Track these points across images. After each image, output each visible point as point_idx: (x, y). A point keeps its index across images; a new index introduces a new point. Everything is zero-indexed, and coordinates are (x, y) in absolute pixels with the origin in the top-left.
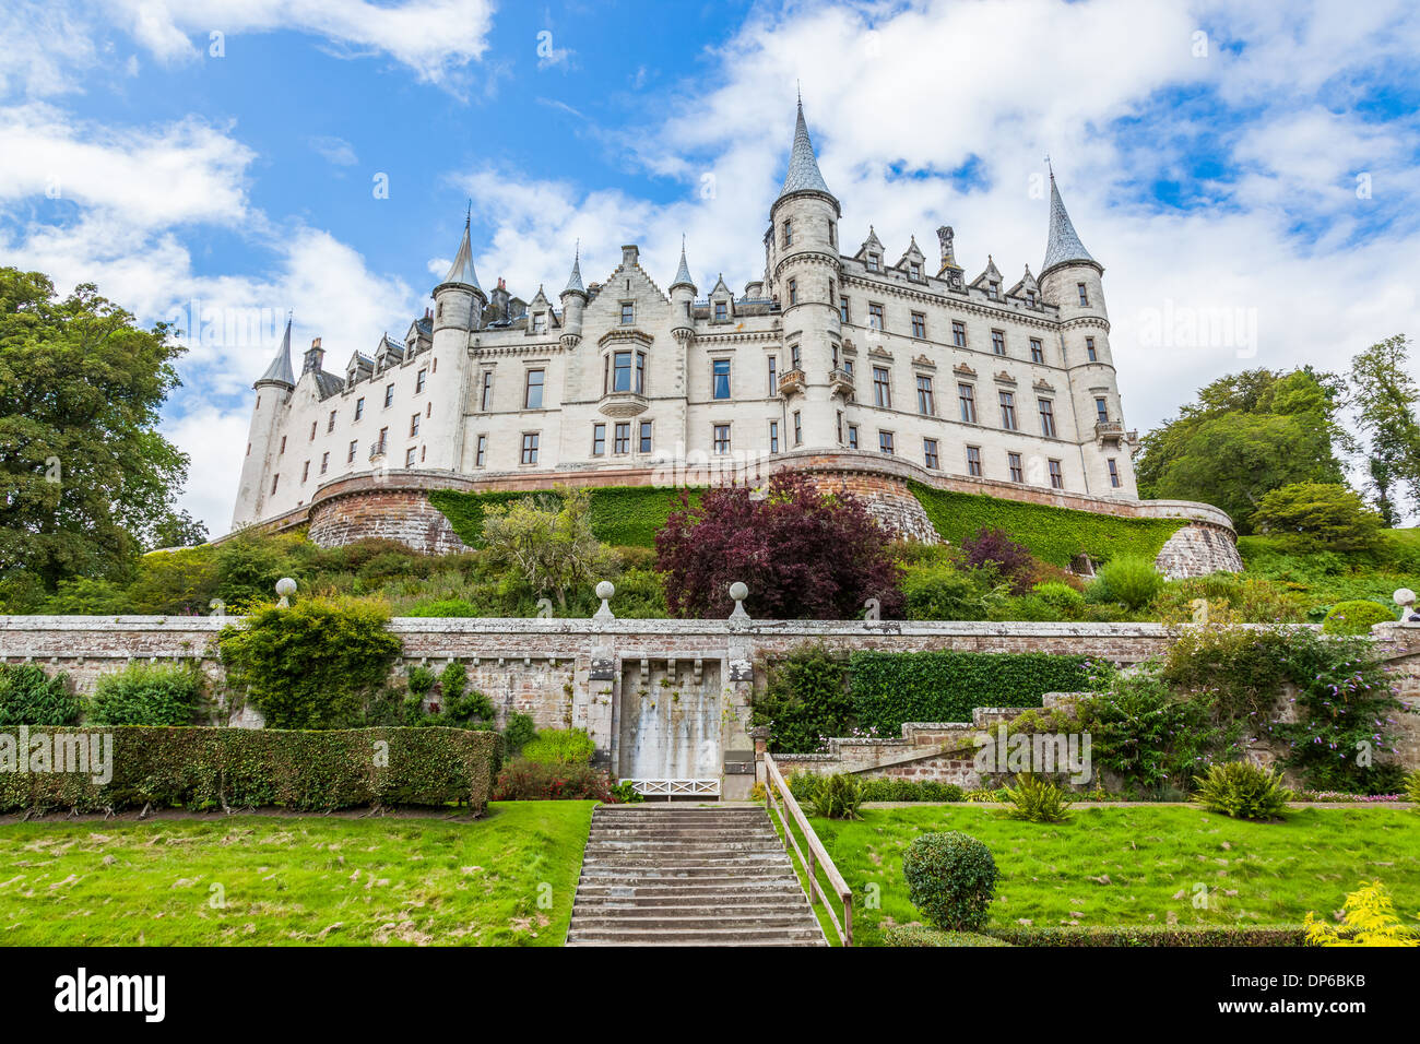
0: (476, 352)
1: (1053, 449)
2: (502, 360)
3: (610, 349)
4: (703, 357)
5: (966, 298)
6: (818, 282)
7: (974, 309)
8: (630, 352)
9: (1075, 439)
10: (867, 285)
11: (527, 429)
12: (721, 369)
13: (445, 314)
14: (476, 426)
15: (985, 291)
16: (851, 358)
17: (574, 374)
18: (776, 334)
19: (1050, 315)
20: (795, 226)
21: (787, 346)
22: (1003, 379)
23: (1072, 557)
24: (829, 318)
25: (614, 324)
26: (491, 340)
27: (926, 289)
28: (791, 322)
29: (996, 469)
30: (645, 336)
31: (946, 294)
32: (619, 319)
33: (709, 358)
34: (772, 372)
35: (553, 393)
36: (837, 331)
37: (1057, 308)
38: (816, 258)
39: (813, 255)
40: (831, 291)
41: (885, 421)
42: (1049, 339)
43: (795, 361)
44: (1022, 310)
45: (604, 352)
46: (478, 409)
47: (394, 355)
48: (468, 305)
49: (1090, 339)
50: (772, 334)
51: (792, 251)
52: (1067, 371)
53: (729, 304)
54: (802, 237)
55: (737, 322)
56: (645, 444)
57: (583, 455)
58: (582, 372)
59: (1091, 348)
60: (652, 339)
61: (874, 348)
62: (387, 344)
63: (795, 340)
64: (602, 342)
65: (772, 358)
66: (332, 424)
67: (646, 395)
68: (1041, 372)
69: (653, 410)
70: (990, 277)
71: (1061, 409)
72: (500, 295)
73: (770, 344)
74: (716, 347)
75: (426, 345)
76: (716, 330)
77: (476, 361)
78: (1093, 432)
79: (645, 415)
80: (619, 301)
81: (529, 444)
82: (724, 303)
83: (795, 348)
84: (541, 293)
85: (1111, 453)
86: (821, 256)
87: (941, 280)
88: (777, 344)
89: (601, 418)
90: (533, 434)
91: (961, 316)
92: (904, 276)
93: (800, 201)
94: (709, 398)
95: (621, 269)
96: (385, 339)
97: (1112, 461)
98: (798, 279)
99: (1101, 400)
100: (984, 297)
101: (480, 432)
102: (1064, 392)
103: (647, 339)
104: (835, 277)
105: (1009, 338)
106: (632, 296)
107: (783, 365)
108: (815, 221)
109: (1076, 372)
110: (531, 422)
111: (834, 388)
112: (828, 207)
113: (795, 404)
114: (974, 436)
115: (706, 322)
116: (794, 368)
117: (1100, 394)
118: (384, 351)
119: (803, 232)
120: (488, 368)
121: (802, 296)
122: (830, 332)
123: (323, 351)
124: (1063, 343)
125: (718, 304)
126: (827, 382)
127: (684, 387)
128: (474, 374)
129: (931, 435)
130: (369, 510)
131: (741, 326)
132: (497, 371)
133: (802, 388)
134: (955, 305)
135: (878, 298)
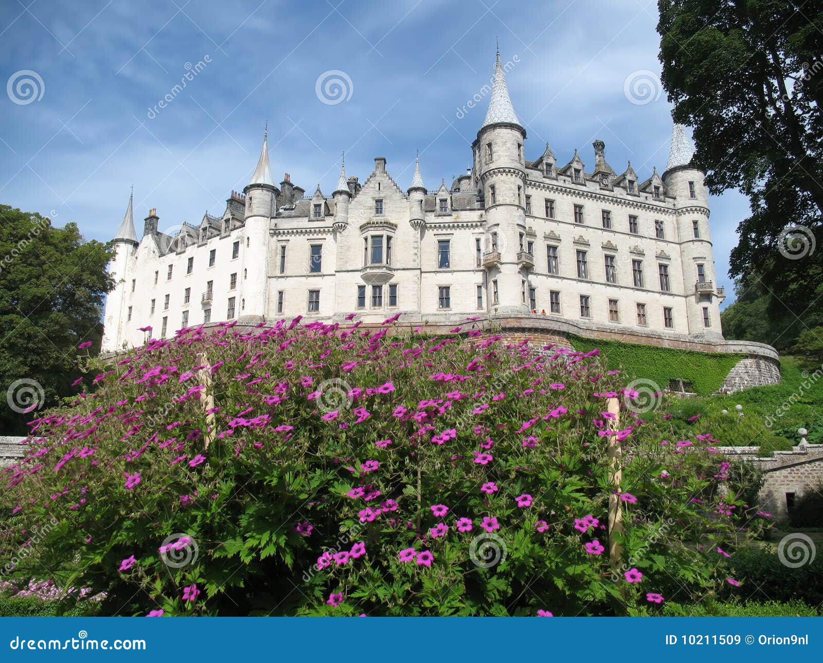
0: (275, 232)
1: (667, 301)
2: (292, 238)
3: (369, 234)
4: (431, 238)
5: (611, 194)
6: (511, 189)
7: (617, 201)
8: (382, 236)
9: (682, 293)
10: (544, 187)
11: (313, 287)
12: (444, 247)
13: (254, 206)
14: (277, 285)
15: (624, 188)
16: (532, 240)
17: (343, 250)
18: (482, 223)
19: (669, 204)
20: (494, 148)
21: (489, 233)
22: (635, 251)
23: (671, 381)
24: (518, 214)
25: (370, 216)
26: (284, 224)
27: (584, 188)
28: (495, 215)
29: (628, 320)
30: (393, 225)
31: (598, 191)
32: (374, 211)
33: (436, 239)
34: (479, 251)
35: (328, 264)
36: (522, 223)
37: (675, 198)
38: (509, 171)
39: (507, 170)
40: (519, 195)
41: (555, 284)
42: (668, 221)
43: (494, 244)
44: (651, 201)
45: (364, 235)
46: (278, 273)
47: (213, 228)
48: (269, 199)
49: (695, 223)
50: (479, 224)
51: (492, 166)
52: (680, 244)
53: (449, 201)
54: (499, 157)
55: (455, 214)
56: (393, 301)
57: (351, 306)
58: (349, 249)
59: (696, 229)
60: (396, 226)
61: (548, 232)
62: (208, 219)
63: (495, 229)
64: (363, 228)
65: (478, 241)
66: (170, 274)
67: (392, 266)
68: (662, 245)
69: (397, 277)
70: (629, 177)
71: (674, 272)
72: (287, 186)
73: (477, 230)
74: (440, 232)
75: (238, 224)
76: (440, 220)
77: (275, 237)
78: (694, 289)
79: (393, 281)
80: (373, 198)
81: (314, 298)
82: (446, 200)
83: (494, 235)
84: (318, 190)
85: (705, 304)
86: (512, 170)
87: (594, 182)
88: (482, 231)
89: (363, 283)
90: (317, 292)
91: (607, 206)
92: (569, 179)
93: (499, 130)
94: (435, 268)
95: (374, 175)
96: (206, 216)
97: (705, 309)
98: (497, 186)
99: (700, 266)
100: (624, 192)
101: (280, 289)
102: (676, 260)
103: (393, 227)
104: (521, 184)
105: (640, 221)
106: (382, 195)
107: (486, 246)
108: (509, 145)
109: (686, 245)
110: (315, 282)
111: (520, 266)
112: (518, 134)
113: (494, 276)
114: (613, 293)
115: (433, 214)
116: (494, 249)
117: (700, 262)
118: (206, 225)
119: (500, 153)
120: (284, 244)
121: (500, 199)
122: (518, 225)
123: (157, 218)
124: (678, 223)
125: (441, 201)
126: (516, 261)
127: (418, 261)
128: (274, 248)
129: (585, 293)
131: (457, 217)
132: (289, 246)
133: (499, 265)
134: (603, 198)
135: (551, 195)
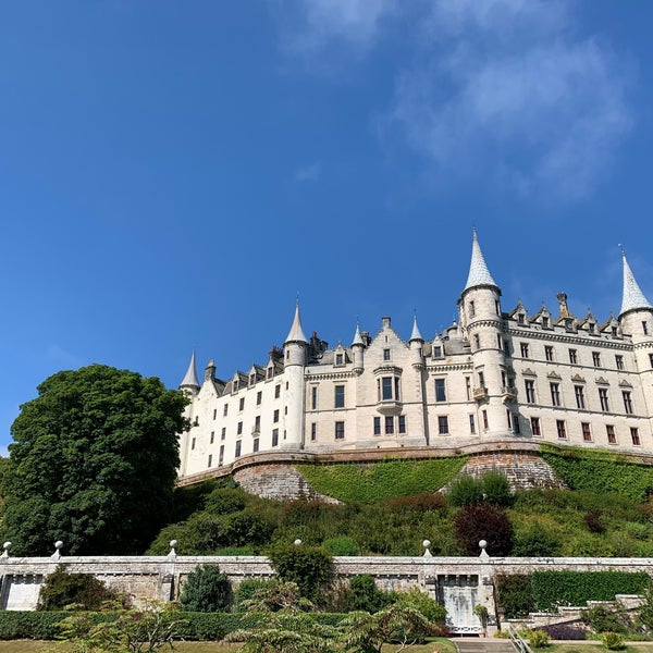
0: (308, 377)
1: (633, 422)
2: (322, 382)
3: (380, 376)
4: (431, 379)
5: (576, 336)
6: (492, 337)
7: (581, 342)
8: (391, 378)
9: (646, 415)
11: (338, 420)
12: (440, 385)
13: (291, 357)
14: (310, 419)
15: (586, 330)
16: (512, 377)
17: (361, 390)
18: (470, 365)
19: (626, 341)
20: (476, 305)
21: (476, 372)
22: (601, 382)
24: (499, 357)
25: (380, 362)
27: (552, 333)
28: (478, 359)
29: (600, 440)
31: (564, 334)
32: (383, 358)
33: (434, 379)
34: (468, 386)
35: (350, 399)
36: (504, 364)
37: (631, 336)
39: (488, 322)
40: (499, 341)
41: (534, 412)
42: (627, 355)
43: (482, 382)
44: (610, 339)
45: (377, 377)
46: (311, 409)
47: (260, 375)
48: (303, 351)
49: (651, 355)
50: (467, 365)
51: (475, 319)
52: (639, 374)
53: (442, 348)
54: (481, 311)
55: (448, 358)
56: (402, 429)
58: (366, 388)
60: (402, 370)
61: (525, 370)
63: (480, 370)
64: (375, 371)
65: (468, 379)
66: (226, 412)
67: (400, 401)
68: (623, 376)
69: (405, 410)
70: (589, 321)
71: (636, 397)
72: (315, 341)
73: (466, 371)
74: (437, 372)
75: (279, 371)
76: (436, 363)
77: (308, 382)
79: (401, 413)
80: (382, 348)
81: (340, 429)
82: (439, 347)
83: (481, 374)
84: (339, 343)
87: (561, 326)
88: (470, 370)
89: (378, 415)
90: (342, 423)
91: (573, 346)
92: (539, 326)
93: (479, 291)
94: (434, 402)
95: (382, 330)
96: (254, 364)
98: (480, 335)
100: (586, 334)
101: (313, 421)
102: (637, 387)
103: (398, 371)
104: (500, 332)
105: (602, 357)
106: (389, 346)
107: (475, 383)
108: (487, 302)
109: (644, 374)
110: (340, 416)
111: (504, 398)
112: (494, 293)
113: (483, 407)
114: (585, 417)
115: (430, 359)
116: (482, 386)
119: (481, 308)
120: (314, 386)
121: (483, 345)
122: (500, 365)
123: (216, 368)
124: (635, 357)
125: (436, 348)
126: (500, 394)
127: (421, 396)
128: (308, 389)
129: (561, 418)
130: (268, 472)
131: (450, 361)
132: (319, 388)
133: (487, 398)
134: (570, 341)
135: (525, 340)
